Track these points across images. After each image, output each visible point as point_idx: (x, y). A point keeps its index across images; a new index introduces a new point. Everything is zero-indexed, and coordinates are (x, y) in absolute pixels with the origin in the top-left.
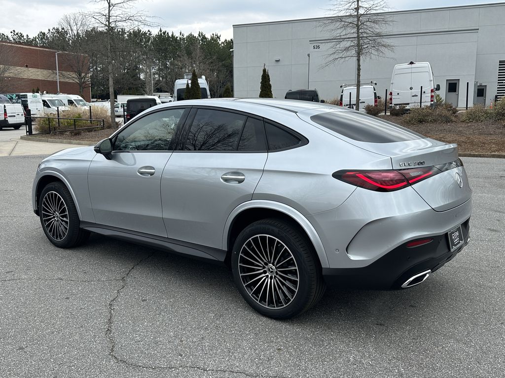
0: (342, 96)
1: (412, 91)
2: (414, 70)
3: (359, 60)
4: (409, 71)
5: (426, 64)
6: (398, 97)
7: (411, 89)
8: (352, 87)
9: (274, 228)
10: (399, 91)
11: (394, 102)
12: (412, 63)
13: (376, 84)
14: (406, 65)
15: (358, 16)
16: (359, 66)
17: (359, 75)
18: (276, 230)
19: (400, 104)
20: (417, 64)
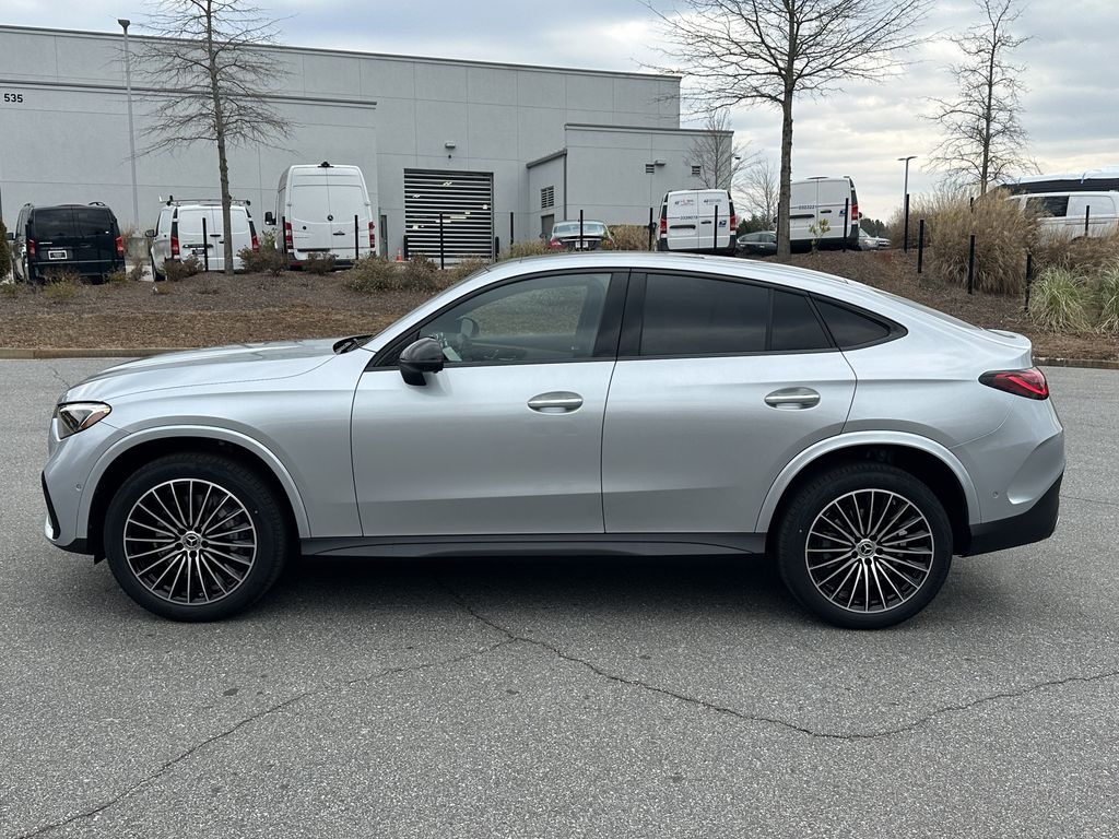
0: (175, 224)
1: (333, 223)
2: (332, 180)
3: (221, 148)
4: (323, 181)
5: (354, 170)
6: (304, 234)
7: (330, 218)
8: (197, 206)
9: (887, 476)
10: (305, 223)
11: (297, 244)
12: (326, 165)
13: (248, 203)
14: (314, 169)
15: (210, 47)
16: (223, 160)
17: (225, 181)
18: (892, 478)
19: (311, 250)
20: (337, 169)
